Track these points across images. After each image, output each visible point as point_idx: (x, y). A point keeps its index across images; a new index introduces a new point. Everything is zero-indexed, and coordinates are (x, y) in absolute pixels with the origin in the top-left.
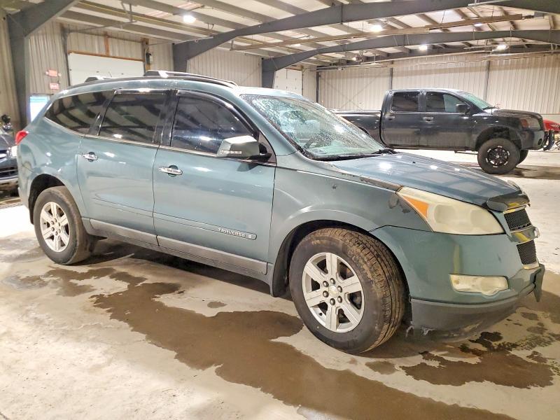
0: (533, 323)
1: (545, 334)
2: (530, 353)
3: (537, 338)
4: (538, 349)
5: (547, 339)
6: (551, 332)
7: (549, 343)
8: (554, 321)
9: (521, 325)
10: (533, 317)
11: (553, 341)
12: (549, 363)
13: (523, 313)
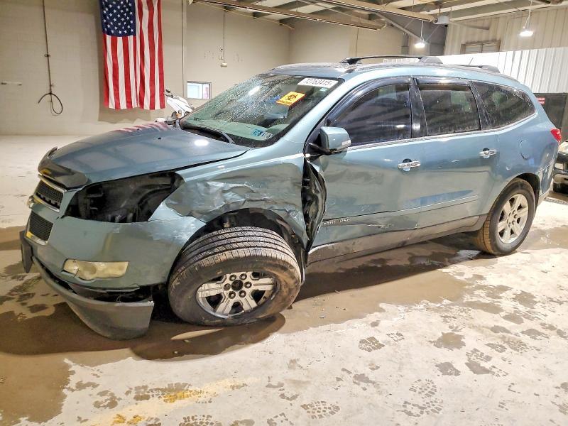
0: (31, 302)
1: (17, 297)
2: (26, 278)
3: (24, 290)
4: (19, 283)
5: (14, 293)
6: (13, 301)
7: (12, 291)
8: (11, 314)
9: (43, 295)
10: (35, 308)
11: (9, 294)
12: (9, 278)
13: (46, 308)
